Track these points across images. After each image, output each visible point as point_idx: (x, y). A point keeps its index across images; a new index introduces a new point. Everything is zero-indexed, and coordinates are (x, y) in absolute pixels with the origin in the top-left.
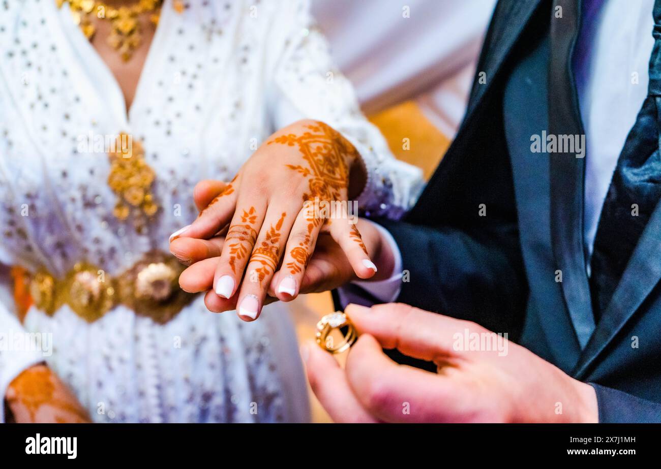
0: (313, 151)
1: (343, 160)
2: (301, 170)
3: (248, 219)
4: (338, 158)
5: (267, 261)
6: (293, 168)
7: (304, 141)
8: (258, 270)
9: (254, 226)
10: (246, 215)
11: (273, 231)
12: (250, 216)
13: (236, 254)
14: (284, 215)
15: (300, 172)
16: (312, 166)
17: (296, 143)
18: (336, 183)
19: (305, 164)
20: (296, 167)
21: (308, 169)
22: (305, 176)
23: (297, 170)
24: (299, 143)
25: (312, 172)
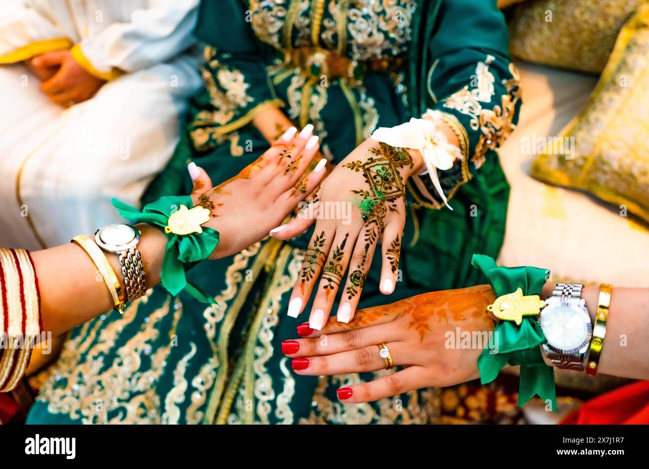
0: (373, 175)
1: (398, 173)
2: (362, 193)
3: (318, 243)
4: (393, 174)
5: (333, 279)
6: (356, 192)
7: (367, 167)
8: (325, 287)
9: (323, 249)
10: (318, 239)
11: (338, 251)
12: (320, 240)
13: (306, 276)
14: (347, 235)
15: (362, 195)
16: (371, 189)
17: (361, 169)
18: (392, 196)
19: (366, 188)
20: (359, 191)
21: (368, 191)
22: (365, 198)
23: (359, 194)
24: (363, 169)
25: (371, 193)
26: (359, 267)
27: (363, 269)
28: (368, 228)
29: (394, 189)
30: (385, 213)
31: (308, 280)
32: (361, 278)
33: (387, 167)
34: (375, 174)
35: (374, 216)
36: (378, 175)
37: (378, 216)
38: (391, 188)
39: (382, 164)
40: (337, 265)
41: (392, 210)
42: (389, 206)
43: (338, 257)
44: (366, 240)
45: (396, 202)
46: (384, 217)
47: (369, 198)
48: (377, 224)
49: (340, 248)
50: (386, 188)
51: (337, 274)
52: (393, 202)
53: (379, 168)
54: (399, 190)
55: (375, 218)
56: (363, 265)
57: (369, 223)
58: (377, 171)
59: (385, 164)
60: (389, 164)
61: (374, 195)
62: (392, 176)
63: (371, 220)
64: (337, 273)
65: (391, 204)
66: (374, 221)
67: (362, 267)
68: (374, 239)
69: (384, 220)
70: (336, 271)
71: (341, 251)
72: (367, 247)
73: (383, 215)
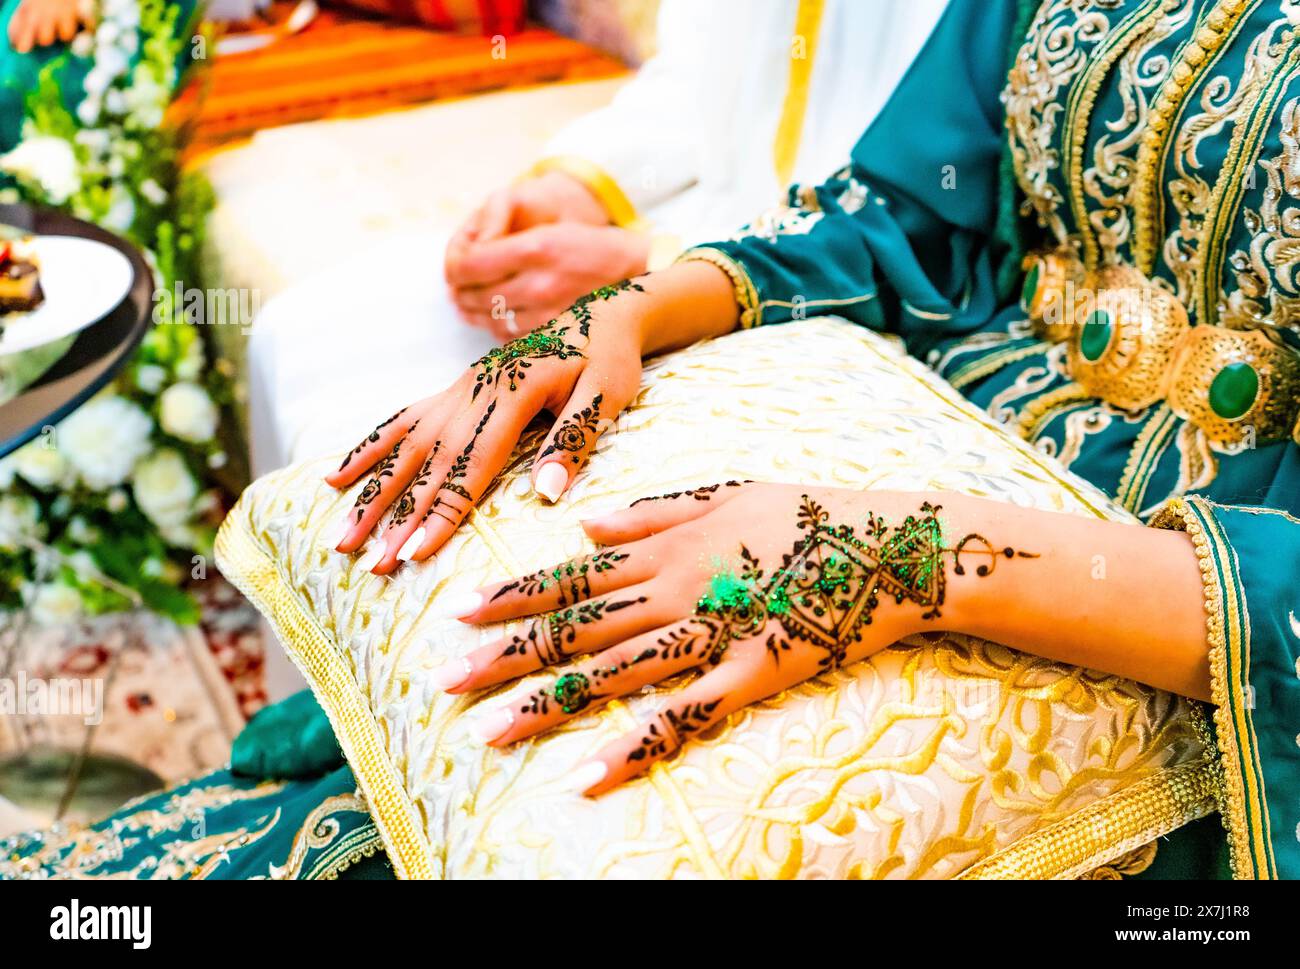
0: (812, 558)
1: (872, 603)
2: (750, 565)
4: (859, 596)
6: (746, 554)
7: (822, 535)
11: (600, 607)
12: (610, 561)
14: (643, 600)
15: (746, 568)
16: (776, 575)
17: (809, 529)
18: (802, 627)
19: (770, 566)
20: (753, 557)
21: (765, 574)
22: (744, 578)
23: (745, 561)
24: (812, 531)
25: (764, 582)
26: (596, 673)
27: (598, 684)
28: (689, 627)
29: (826, 622)
30: (749, 635)
31: (522, 590)
32: (577, 696)
33: (858, 571)
34: (817, 562)
35: (722, 618)
36: (821, 568)
37: (727, 626)
38: (819, 612)
39: (853, 559)
40: (571, 626)
41: (770, 643)
42: (773, 635)
43: (587, 615)
44: (661, 642)
45: (795, 643)
46: (740, 639)
47: (750, 583)
48: (712, 637)
49: (607, 605)
50: (808, 604)
51: (554, 640)
52: (791, 637)
53: (840, 558)
54: (835, 633)
55: (719, 624)
56: (606, 675)
57: (701, 622)
58: (828, 560)
59: (860, 564)
60: (870, 572)
61: (767, 590)
62: (850, 597)
63: (709, 620)
64: (556, 635)
65: (781, 635)
66: (710, 625)
67: (600, 678)
68: (677, 655)
69: (734, 643)
70: (559, 632)
71: (602, 612)
72: (649, 655)
73: (740, 635)
